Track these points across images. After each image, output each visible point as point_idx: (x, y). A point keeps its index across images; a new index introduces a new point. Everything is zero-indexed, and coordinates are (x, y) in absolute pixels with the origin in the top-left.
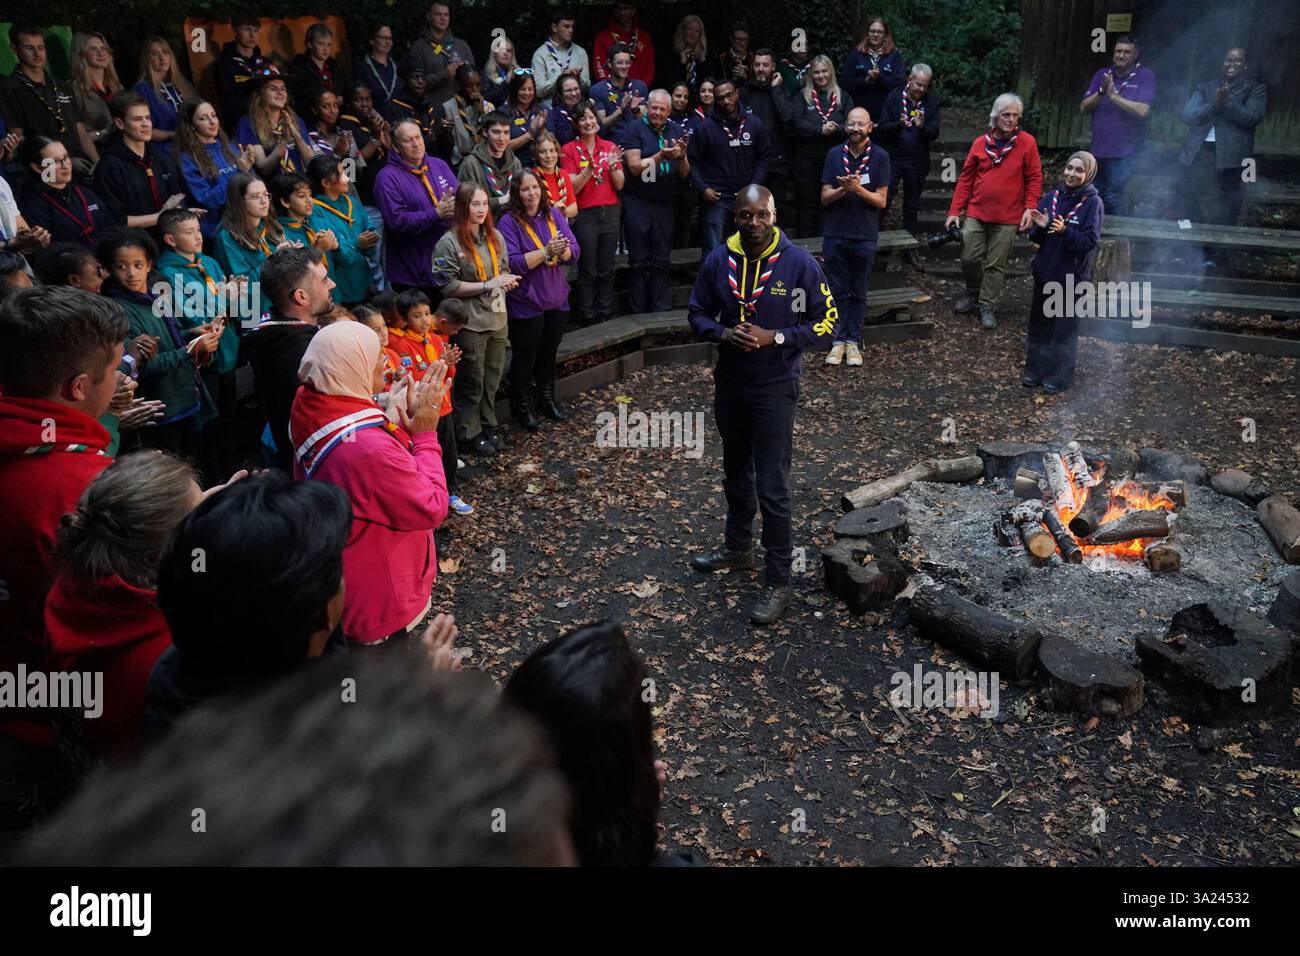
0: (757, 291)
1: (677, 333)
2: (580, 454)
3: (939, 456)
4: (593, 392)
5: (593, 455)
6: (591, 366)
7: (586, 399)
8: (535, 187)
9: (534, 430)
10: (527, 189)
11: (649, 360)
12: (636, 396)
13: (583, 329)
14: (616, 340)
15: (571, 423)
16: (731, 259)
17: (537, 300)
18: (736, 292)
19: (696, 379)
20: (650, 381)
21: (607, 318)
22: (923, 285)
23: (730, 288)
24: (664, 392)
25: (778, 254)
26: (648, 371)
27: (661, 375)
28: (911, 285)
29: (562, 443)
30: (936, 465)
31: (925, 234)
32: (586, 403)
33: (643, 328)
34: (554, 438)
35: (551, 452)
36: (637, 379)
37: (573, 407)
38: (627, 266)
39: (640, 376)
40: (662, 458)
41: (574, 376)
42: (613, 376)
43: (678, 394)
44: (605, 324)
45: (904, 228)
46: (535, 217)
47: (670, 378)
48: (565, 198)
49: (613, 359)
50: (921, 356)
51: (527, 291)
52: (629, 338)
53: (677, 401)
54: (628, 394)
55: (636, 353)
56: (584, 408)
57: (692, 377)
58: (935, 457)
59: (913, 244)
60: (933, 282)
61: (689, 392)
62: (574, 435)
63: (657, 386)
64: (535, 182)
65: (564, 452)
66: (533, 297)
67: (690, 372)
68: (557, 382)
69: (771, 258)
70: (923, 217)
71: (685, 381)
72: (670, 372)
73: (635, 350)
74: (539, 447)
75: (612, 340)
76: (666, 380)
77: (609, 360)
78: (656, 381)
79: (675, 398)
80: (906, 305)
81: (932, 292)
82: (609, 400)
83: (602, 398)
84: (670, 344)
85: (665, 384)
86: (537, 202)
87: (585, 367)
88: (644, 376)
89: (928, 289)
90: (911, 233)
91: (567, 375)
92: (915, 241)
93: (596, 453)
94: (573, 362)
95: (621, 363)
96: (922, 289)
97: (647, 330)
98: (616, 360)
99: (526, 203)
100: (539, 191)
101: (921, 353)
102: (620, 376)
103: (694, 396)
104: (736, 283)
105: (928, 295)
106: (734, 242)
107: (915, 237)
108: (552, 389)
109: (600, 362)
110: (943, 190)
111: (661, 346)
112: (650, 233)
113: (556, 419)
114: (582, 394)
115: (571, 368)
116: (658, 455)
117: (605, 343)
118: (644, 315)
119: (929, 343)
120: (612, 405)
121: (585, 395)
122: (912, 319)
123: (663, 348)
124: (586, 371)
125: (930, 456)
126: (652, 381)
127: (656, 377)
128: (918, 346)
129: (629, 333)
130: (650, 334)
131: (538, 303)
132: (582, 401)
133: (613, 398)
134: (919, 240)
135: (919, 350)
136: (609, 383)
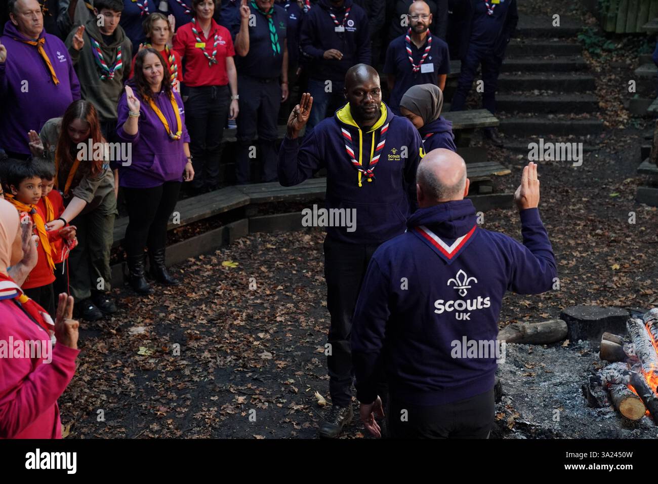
1: (279, 202)
2: (189, 317)
3: (525, 319)
4: (201, 257)
5: (202, 317)
6: (199, 233)
7: (195, 264)
8: (157, 65)
9: (145, 293)
10: (150, 67)
11: (254, 227)
12: (243, 261)
13: (193, 198)
14: (223, 208)
15: (181, 286)
16: (344, 130)
17: (161, 171)
18: (355, 161)
19: (297, 245)
20: (254, 247)
21: (214, 188)
22: (502, 160)
23: (349, 157)
24: (268, 257)
25: (387, 125)
26: (252, 238)
27: (265, 242)
28: (491, 159)
29: (172, 306)
30: (524, 327)
31: (503, 112)
32: (195, 267)
33: (247, 198)
34: (165, 301)
35: (162, 315)
36: (242, 245)
37: (182, 271)
38: (235, 139)
39: (245, 242)
40: (267, 320)
41: (183, 242)
42: (220, 242)
43: (281, 259)
44: (212, 194)
45: (483, 107)
47: (273, 245)
49: (220, 226)
50: (502, 225)
52: (234, 207)
53: (280, 266)
54: (234, 259)
55: (243, 220)
56: (192, 273)
57: (293, 243)
58: (521, 319)
59: (493, 123)
60: (512, 157)
61: (291, 257)
62: (184, 298)
63: (261, 252)
64: (157, 60)
65: (174, 315)
66: (157, 169)
67: (291, 239)
68: (167, 248)
69: (383, 129)
70: (500, 97)
71: (287, 247)
72: (273, 239)
73: (241, 218)
74: (151, 310)
75: (220, 209)
76: (269, 246)
77: (216, 227)
78: (260, 247)
79: (278, 263)
80: (489, 178)
81: (511, 166)
82: (216, 265)
83: (209, 262)
84: (274, 213)
85: (268, 249)
86: (160, 79)
87: (193, 234)
88: (248, 242)
89: (507, 163)
90: (492, 112)
91: (176, 241)
92: (495, 120)
93: (205, 315)
94: (182, 228)
95: (227, 231)
96: (502, 163)
97: (251, 199)
98: (222, 228)
99: (150, 80)
100: (161, 68)
101: (503, 222)
102: (227, 242)
103: (295, 261)
104: (353, 152)
105: (507, 168)
107: (495, 116)
108: (163, 254)
109: (207, 229)
110: (520, 73)
111: (265, 215)
112: (260, 110)
113: (166, 283)
114: (191, 259)
115: (180, 234)
116: (263, 318)
117: (213, 212)
118: (248, 186)
119: (510, 213)
120: (219, 270)
121: (193, 260)
122: (493, 192)
123: (266, 216)
124: (195, 238)
125: (516, 319)
126: (257, 247)
127: (260, 244)
128: (500, 215)
129: (235, 202)
130: (254, 203)
132: (190, 266)
133: (220, 263)
134: (498, 118)
135: (500, 220)
136: (216, 249)
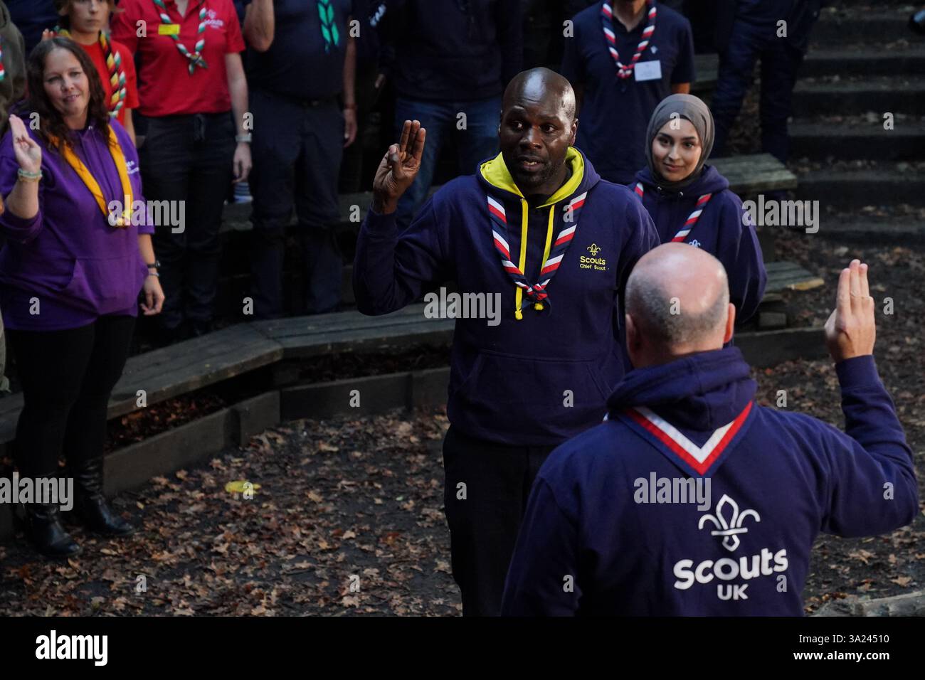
0: (550, 262)
1: (343, 355)
2: (157, 602)
3: (861, 589)
4: (181, 475)
5: (183, 602)
6: (176, 424)
7: (167, 489)
8: (73, 74)
9: (61, 555)
10: (59, 77)
11: (291, 409)
12: (270, 481)
13: (160, 351)
14: (226, 371)
15: (137, 538)
16: (491, 201)
17: (89, 294)
18: (509, 264)
19: (382, 444)
20: (293, 449)
21: (206, 329)
22: (805, 257)
24: (322, 471)
25: (583, 196)
26: (289, 431)
27: (315, 438)
28: (783, 258)
29: (120, 581)
30: (859, 607)
31: (805, 160)
32: (168, 497)
33: (277, 347)
34: (103, 571)
35: (98, 600)
36: (267, 447)
37: (141, 506)
38: (249, 225)
39: (273, 441)
40: (322, 604)
41: (141, 444)
42: (221, 443)
43: (349, 475)
44: (202, 342)
45: (763, 151)
46: (83, 131)
47: (332, 444)
48: (123, 91)
49: (219, 408)
50: (809, 393)
51: (70, 274)
52: (251, 367)
53: (348, 489)
54: (252, 477)
55: (268, 394)
56: (163, 508)
57: (375, 440)
58: (853, 590)
59: (786, 182)
60: (825, 251)
61: (372, 470)
62: (145, 563)
63: (308, 460)
64: (75, 64)
65: (123, 599)
66: (81, 289)
67: (370, 431)
68: (108, 458)
69: (572, 203)
70: (797, 128)
71: (363, 448)
72: (332, 431)
73: (263, 391)
74: (74, 591)
75: (218, 373)
76: (325, 447)
77: (212, 410)
78: (305, 449)
79: (344, 482)
80: (779, 297)
81: (823, 270)
82: (212, 490)
83: (198, 485)
84: (333, 379)
85: (323, 454)
86: (81, 103)
87: (164, 426)
88: (280, 441)
89: (815, 265)
90: (783, 160)
91: (126, 443)
92: (788, 176)
93: (190, 598)
94: (140, 414)
95: (235, 418)
96: (805, 265)
97: (286, 350)
98: (225, 411)
99: (60, 106)
100: (83, 81)
101: (810, 387)
102: (235, 443)
103: (380, 477)
104: (506, 246)
105: (816, 275)
106: (494, 171)
107: (787, 168)
108: (100, 470)
109: (194, 416)
110: (836, 78)
111: (314, 381)
112: (301, 163)
113: (106, 533)
114: (158, 479)
115: (135, 428)
116: (314, 599)
117: (206, 378)
118: (277, 322)
119: (824, 368)
120: (219, 500)
121: (164, 481)
122: (788, 325)
123: (318, 385)
124: (167, 434)
125: (843, 589)
126: (299, 450)
127: (305, 443)
128: (803, 373)
129: (251, 357)
130: (292, 358)
131: (94, 302)
132: (158, 494)
133: (220, 486)
134: (795, 172)
135: (804, 382)
136: (211, 456)
